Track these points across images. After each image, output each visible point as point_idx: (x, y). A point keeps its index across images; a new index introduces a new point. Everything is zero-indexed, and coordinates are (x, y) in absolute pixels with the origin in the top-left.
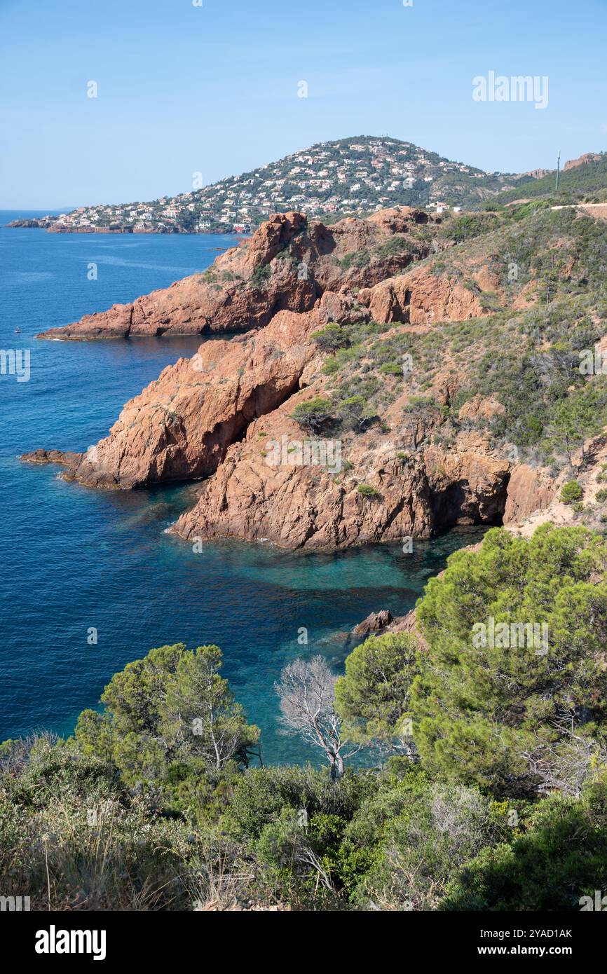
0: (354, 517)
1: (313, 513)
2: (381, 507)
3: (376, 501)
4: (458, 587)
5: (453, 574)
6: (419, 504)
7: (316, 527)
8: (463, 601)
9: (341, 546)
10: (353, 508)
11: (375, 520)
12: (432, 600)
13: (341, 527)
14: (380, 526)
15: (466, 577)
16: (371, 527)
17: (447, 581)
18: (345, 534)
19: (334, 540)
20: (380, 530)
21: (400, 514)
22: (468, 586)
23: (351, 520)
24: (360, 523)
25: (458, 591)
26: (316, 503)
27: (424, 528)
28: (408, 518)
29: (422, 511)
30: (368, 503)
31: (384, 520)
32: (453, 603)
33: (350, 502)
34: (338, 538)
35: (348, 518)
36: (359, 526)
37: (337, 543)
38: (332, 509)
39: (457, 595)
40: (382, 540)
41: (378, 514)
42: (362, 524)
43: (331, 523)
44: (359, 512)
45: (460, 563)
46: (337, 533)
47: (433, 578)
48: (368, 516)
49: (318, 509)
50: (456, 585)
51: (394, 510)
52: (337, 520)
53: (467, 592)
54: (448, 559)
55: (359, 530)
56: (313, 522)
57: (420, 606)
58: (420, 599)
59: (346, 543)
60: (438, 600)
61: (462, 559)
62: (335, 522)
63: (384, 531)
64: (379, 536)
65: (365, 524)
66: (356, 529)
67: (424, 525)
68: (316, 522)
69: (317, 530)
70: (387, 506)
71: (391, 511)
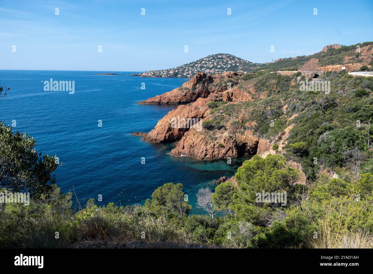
1: (206, 150)
3: (223, 148)
4: (246, 170)
5: (244, 166)
6: (234, 149)
8: (247, 174)
9: (214, 159)
10: (217, 149)
11: (223, 153)
12: (239, 173)
13: (214, 154)
14: (224, 154)
15: (248, 167)
17: (243, 168)
18: (215, 156)
20: (224, 155)
21: (229, 151)
22: (249, 169)
23: (216, 152)
27: (236, 155)
28: (231, 152)
29: (235, 151)
30: (221, 148)
31: (225, 153)
32: (245, 174)
33: (216, 147)
37: (213, 158)
38: (212, 149)
39: (246, 172)
40: (225, 158)
41: (224, 151)
46: (213, 156)
47: (239, 167)
48: (221, 151)
49: (208, 149)
51: (228, 150)
53: (249, 171)
55: (218, 155)
56: (206, 153)
58: (236, 173)
60: (241, 173)
61: (247, 163)
62: (212, 153)
63: (225, 155)
64: (223, 157)
65: (220, 154)
67: (236, 154)
68: (207, 153)
69: (207, 155)
70: (226, 149)
71: (227, 150)
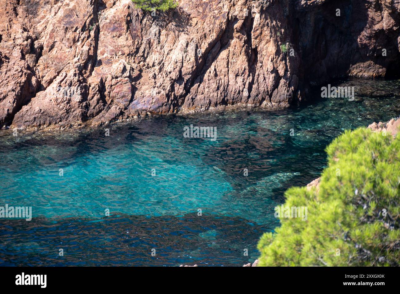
0: (123, 61)
1: (32, 50)
2: (183, 38)
3: (172, 25)
4: (352, 207)
5: (340, 179)
6: (267, 32)
7: (39, 82)
8: (361, 239)
9: (94, 123)
10: (122, 41)
11: (168, 68)
12: (293, 238)
13: (93, 81)
14: (180, 79)
15: (368, 186)
16: (160, 81)
17: (327, 196)
18: (103, 98)
19: (78, 111)
20: (179, 89)
21: (223, 54)
22: (373, 205)
23: (116, 67)
24: (135, 73)
25: (351, 217)
26: (40, 28)
27: (276, 85)
28: (241, 62)
29: (271, 48)
30: (154, 29)
31: (188, 67)
32: (339, 242)
34: (87, 107)
35: (109, 62)
36: (134, 80)
37: (85, 117)
38: (75, 41)
39: (349, 225)
40: (185, 110)
41: (176, 55)
42: (139, 77)
43: (71, 73)
44: (133, 49)
45: (356, 156)
46: (84, 95)
47: (297, 190)
48: (153, 58)
49: (44, 41)
50: (346, 204)
51: (212, 46)
52: (85, 66)
53: (370, 219)
54: (329, 149)
55: (134, 90)
56: (31, 71)
57: (268, 250)
58: (266, 236)
59: (106, 117)
60: (307, 237)
61: (361, 149)
62: (82, 70)
63: (187, 90)
64: (177, 102)
65: (147, 75)
66: (126, 88)
67: (277, 79)
68: (40, 69)
69: (40, 87)
70: (195, 36)
71: (204, 46)
